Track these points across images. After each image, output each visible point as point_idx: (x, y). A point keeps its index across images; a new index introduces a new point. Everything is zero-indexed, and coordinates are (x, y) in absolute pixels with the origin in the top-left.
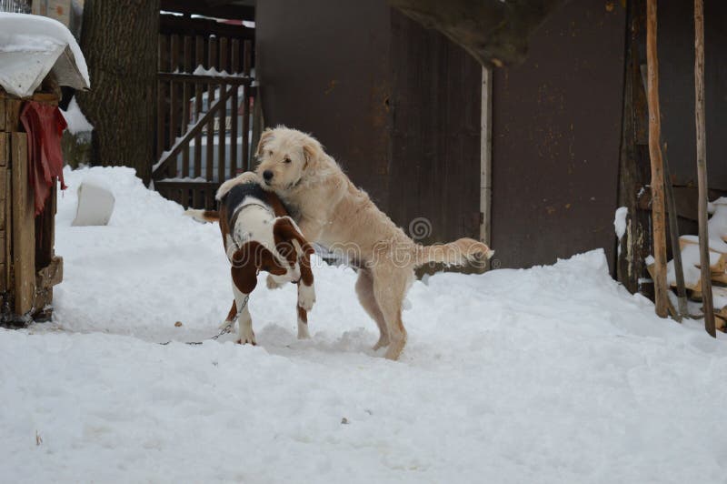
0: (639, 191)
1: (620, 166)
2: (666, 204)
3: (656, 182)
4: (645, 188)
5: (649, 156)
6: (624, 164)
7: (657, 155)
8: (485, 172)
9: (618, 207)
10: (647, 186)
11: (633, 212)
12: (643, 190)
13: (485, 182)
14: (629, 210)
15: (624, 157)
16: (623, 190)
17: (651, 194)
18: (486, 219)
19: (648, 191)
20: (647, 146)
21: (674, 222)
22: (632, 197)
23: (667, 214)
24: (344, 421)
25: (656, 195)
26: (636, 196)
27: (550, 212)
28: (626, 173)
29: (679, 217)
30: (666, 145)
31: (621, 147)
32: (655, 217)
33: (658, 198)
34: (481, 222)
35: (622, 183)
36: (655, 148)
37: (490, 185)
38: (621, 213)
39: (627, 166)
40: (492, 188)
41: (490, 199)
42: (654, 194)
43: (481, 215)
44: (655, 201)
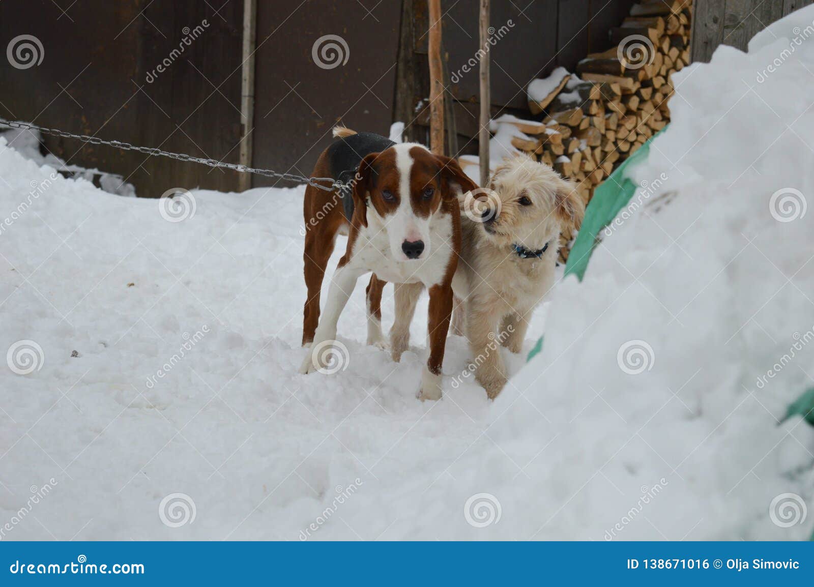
0: (417, 105)
1: (397, 77)
2: (445, 120)
3: (436, 96)
4: (424, 102)
5: (428, 66)
6: (401, 74)
7: (437, 65)
8: (247, 78)
9: (394, 121)
10: (426, 100)
11: (411, 129)
12: (421, 104)
13: (246, 89)
14: (406, 126)
15: (401, 66)
16: (400, 105)
17: (429, 108)
18: (247, 132)
19: (427, 104)
20: (427, 55)
21: (453, 141)
22: (409, 112)
23: (446, 131)
24: (75, 354)
25: (435, 111)
26: (413, 111)
27: (318, 125)
28: (403, 85)
29: (459, 135)
30: (447, 55)
31: (398, 56)
32: (433, 134)
33: (437, 112)
34: (241, 134)
35: (399, 96)
36: (435, 58)
37: (252, 94)
38: (397, 129)
39: (405, 77)
40: (255, 96)
41: (252, 108)
42: (432, 109)
43: (242, 126)
44: (433, 117)
